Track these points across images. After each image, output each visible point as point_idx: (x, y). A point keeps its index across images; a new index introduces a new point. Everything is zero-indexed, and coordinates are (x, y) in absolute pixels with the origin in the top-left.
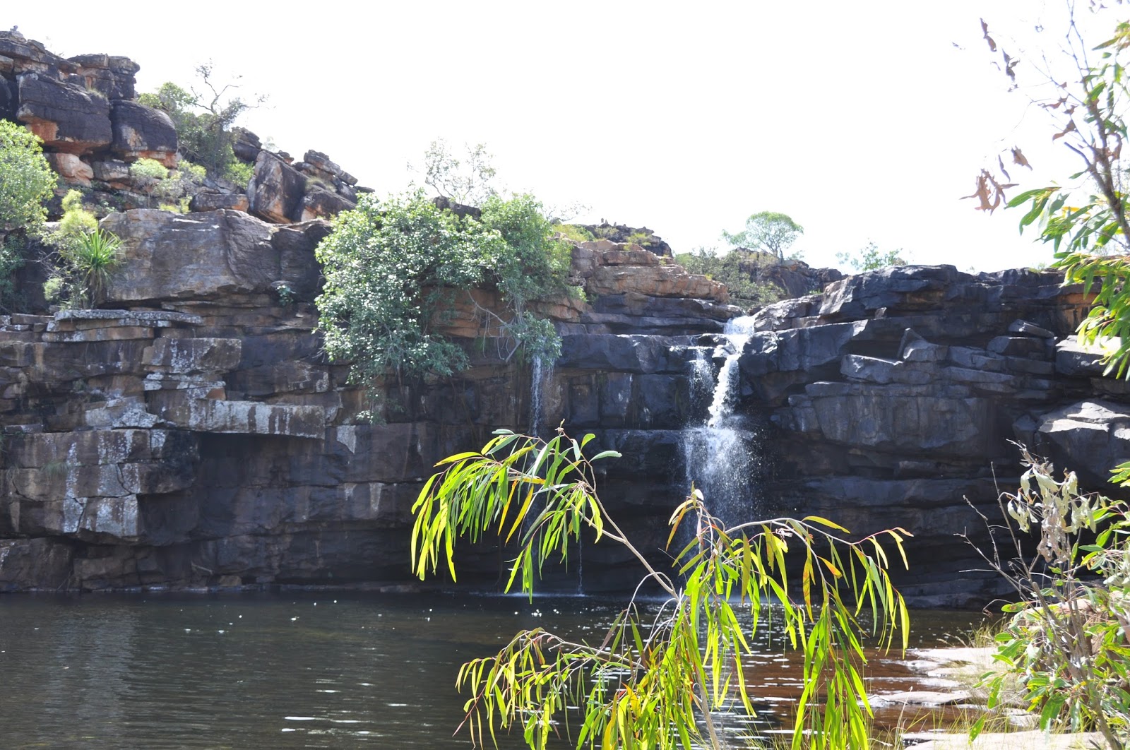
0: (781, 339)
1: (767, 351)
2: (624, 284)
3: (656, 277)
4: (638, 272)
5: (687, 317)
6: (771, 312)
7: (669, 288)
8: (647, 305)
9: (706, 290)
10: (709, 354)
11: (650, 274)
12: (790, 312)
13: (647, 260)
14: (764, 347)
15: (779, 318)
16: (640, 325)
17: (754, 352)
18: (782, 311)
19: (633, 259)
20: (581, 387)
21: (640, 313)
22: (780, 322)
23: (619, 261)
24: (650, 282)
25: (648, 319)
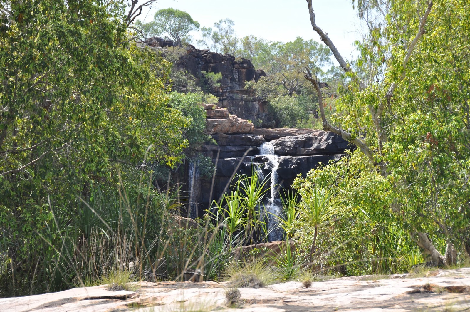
0: (299, 161)
1: (292, 167)
2: (217, 129)
3: (230, 124)
4: (222, 122)
5: (245, 145)
6: (284, 143)
7: (234, 129)
8: (228, 140)
9: (249, 129)
10: (263, 167)
11: (227, 123)
12: (295, 144)
13: (224, 114)
14: (290, 165)
15: (289, 147)
16: (226, 150)
17: (285, 167)
18: (290, 143)
19: (218, 114)
20: (206, 184)
21: (225, 144)
22: (290, 149)
23: (212, 116)
24: (227, 127)
25: (229, 147)
